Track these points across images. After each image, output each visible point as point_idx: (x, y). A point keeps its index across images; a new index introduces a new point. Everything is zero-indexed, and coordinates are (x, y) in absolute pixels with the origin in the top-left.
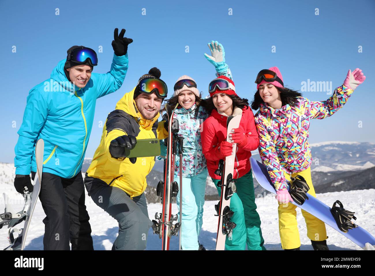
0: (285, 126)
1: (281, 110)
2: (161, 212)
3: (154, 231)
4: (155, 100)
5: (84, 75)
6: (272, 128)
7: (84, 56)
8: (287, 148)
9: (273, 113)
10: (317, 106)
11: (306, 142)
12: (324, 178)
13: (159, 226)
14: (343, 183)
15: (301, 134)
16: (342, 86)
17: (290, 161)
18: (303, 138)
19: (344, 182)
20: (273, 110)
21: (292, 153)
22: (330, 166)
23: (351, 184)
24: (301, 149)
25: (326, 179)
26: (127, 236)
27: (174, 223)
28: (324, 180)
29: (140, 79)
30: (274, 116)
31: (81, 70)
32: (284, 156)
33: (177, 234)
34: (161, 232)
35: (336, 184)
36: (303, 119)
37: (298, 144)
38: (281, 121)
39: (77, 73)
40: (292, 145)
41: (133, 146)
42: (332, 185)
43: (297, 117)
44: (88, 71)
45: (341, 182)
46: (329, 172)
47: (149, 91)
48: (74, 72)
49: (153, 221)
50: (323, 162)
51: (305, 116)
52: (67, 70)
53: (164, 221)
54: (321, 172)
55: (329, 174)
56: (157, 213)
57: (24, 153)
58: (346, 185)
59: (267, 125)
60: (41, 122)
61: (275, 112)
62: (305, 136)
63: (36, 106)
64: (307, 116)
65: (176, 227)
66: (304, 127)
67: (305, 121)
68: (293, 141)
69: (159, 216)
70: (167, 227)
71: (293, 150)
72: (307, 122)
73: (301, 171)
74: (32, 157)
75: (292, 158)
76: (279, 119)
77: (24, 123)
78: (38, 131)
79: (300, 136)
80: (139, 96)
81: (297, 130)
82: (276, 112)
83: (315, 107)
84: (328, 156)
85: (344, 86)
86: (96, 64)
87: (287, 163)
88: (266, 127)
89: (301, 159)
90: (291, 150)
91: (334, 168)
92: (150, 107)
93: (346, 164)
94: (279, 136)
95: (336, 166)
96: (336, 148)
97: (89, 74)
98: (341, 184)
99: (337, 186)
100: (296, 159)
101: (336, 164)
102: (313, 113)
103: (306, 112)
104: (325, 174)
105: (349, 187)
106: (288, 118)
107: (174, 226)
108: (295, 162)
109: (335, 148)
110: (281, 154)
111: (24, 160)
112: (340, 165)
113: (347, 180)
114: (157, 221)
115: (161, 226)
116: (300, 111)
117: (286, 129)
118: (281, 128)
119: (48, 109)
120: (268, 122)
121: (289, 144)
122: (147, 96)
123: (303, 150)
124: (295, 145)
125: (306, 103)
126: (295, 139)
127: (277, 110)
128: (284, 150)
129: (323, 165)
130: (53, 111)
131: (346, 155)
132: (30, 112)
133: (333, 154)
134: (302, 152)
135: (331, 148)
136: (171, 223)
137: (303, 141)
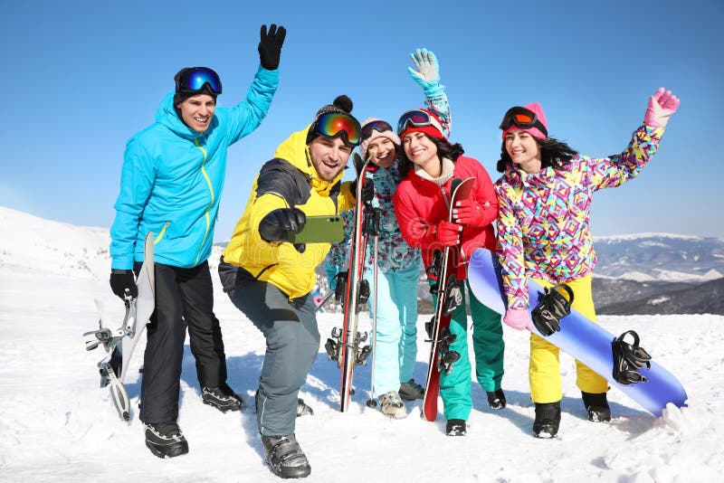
0: (545, 203)
1: (538, 176)
2: (342, 327)
3: (330, 357)
4: (340, 148)
5: (204, 110)
6: (522, 205)
7: (199, 82)
8: (548, 239)
9: (524, 180)
10: (603, 168)
11: (584, 230)
12: (636, 291)
13: (338, 348)
14: (668, 301)
15: (573, 216)
16: (645, 126)
17: (554, 261)
18: (576, 224)
19: (669, 299)
20: (524, 175)
21: (557, 248)
22: (649, 272)
23: (680, 303)
24: (572, 241)
25: (639, 293)
26: (277, 361)
27: (362, 345)
28: (635, 294)
29: (319, 113)
30: (527, 185)
31: (197, 103)
32: (545, 254)
33: (365, 362)
34: (341, 358)
35: (655, 301)
36: (578, 191)
37: (568, 232)
38: (538, 193)
39: (193, 108)
40: (557, 234)
41: (300, 227)
42: (649, 303)
43: (566, 187)
44: (208, 104)
45: (664, 299)
46: (645, 282)
47: (331, 134)
48: (188, 107)
49: (329, 340)
50: (638, 264)
51: (581, 187)
52: (178, 106)
53: (346, 341)
54: (632, 281)
55: (645, 285)
56: (335, 328)
57: (123, 237)
58: (671, 304)
59: (512, 199)
60: (146, 188)
61: (527, 178)
62: (580, 219)
63: (136, 164)
64: (585, 185)
65: (364, 351)
66: (578, 205)
67: (581, 194)
68: (558, 228)
69: (338, 332)
70: (350, 350)
71: (558, 242)
72: (584, 197)
73: (573, 279)
74: (135, 243)
75: (557, 256)
76: (536, 190)
77: (123, 192)
78: (142, 202)
79: (570, 219)
80: (315, 141)
81: (566, 209)
82: (529, 179)
83: (600, 170)
84: (647, 257)
85: (647, 127)
86: (219, 92)
87: (550, 265)
88: (511, 203)
89: (573, 259)
90: (555, 243)
91: (656, 277)
92: (331, 160)
93: (676, 270)
94: (534, 220)
95: (659, 272)
96: (662, 245)
97: (211, 108)
98: (664, 302)
99: (656, 305)
100: (564, 258)
101: (659, 270)
102: (596, 179)
103: (584, 179)
104: (638, 285)
105: (676, 308)
106: (550, 189)
107: (360, 351)
108: (563, 264)
109: (659, 244)
110: (539, 249)
111: (123, 247)
112: (664, 272)
113: (674, 297)
114: (336, 340)
115: (341, 349)
116: (573, 177)
117: (547, 208)
118: (538, 205)
119: (157, 168)
120: (514, 195)
121: (552, 233)
122: (329, 142)
123: (576, 243)
124: (562, 234)
125: (583, 164)
126: (562, 225)
127: (531, 176)
128: (544, 242)
129: (637, 270)
130: (163, 171)
131: (677, 257)
132: (129, 173)
133: (655, 253)
134: (575, 247)
135: (654, 244)
136: (356, 345)
137: (576, 228)
